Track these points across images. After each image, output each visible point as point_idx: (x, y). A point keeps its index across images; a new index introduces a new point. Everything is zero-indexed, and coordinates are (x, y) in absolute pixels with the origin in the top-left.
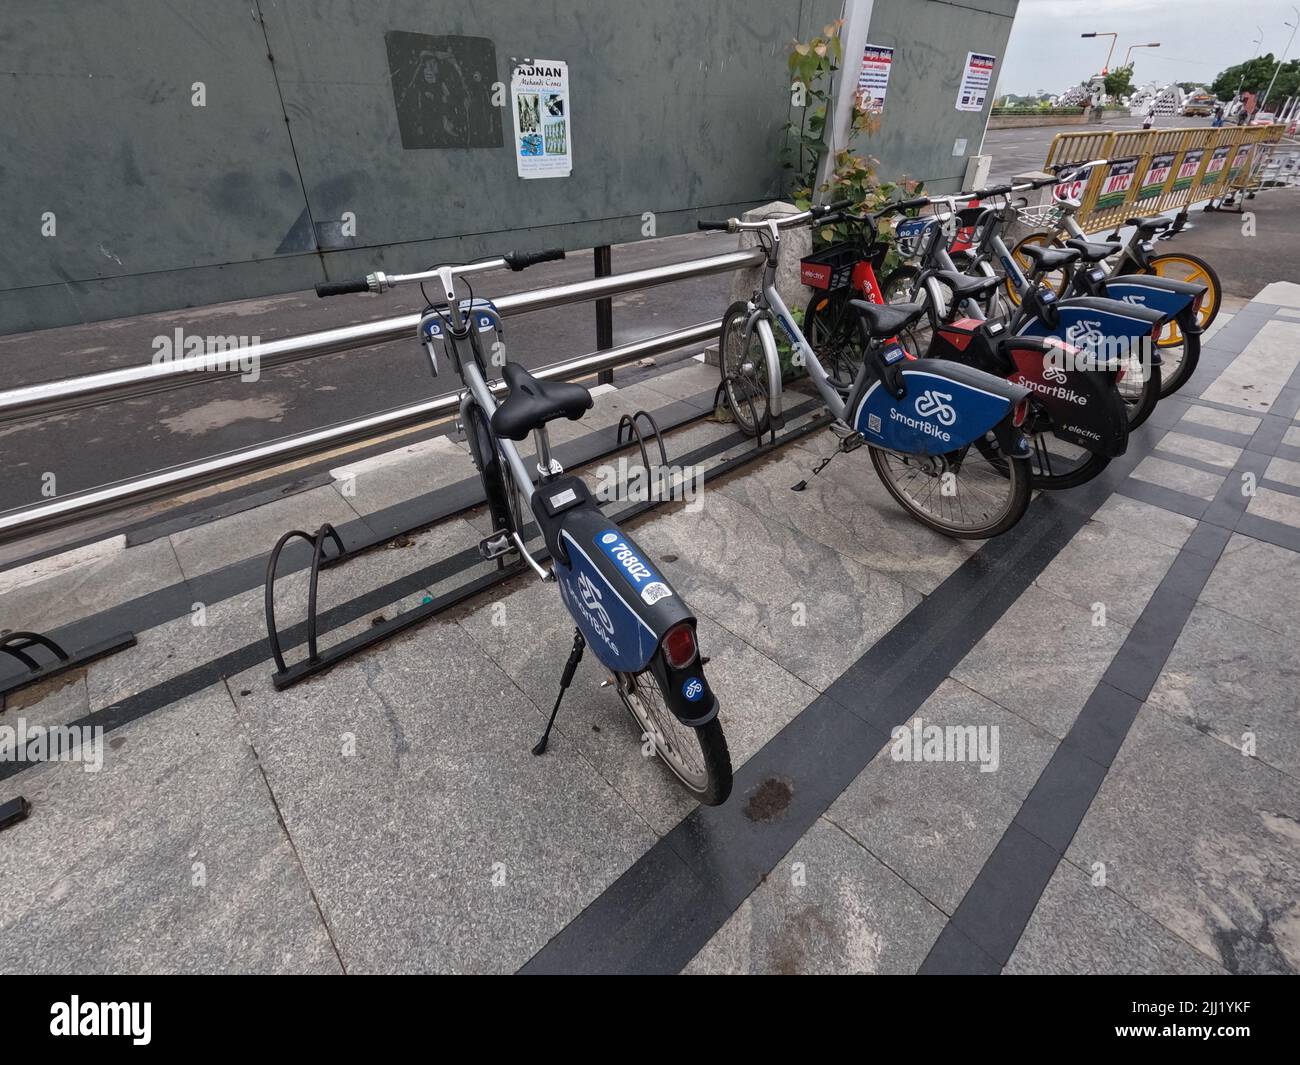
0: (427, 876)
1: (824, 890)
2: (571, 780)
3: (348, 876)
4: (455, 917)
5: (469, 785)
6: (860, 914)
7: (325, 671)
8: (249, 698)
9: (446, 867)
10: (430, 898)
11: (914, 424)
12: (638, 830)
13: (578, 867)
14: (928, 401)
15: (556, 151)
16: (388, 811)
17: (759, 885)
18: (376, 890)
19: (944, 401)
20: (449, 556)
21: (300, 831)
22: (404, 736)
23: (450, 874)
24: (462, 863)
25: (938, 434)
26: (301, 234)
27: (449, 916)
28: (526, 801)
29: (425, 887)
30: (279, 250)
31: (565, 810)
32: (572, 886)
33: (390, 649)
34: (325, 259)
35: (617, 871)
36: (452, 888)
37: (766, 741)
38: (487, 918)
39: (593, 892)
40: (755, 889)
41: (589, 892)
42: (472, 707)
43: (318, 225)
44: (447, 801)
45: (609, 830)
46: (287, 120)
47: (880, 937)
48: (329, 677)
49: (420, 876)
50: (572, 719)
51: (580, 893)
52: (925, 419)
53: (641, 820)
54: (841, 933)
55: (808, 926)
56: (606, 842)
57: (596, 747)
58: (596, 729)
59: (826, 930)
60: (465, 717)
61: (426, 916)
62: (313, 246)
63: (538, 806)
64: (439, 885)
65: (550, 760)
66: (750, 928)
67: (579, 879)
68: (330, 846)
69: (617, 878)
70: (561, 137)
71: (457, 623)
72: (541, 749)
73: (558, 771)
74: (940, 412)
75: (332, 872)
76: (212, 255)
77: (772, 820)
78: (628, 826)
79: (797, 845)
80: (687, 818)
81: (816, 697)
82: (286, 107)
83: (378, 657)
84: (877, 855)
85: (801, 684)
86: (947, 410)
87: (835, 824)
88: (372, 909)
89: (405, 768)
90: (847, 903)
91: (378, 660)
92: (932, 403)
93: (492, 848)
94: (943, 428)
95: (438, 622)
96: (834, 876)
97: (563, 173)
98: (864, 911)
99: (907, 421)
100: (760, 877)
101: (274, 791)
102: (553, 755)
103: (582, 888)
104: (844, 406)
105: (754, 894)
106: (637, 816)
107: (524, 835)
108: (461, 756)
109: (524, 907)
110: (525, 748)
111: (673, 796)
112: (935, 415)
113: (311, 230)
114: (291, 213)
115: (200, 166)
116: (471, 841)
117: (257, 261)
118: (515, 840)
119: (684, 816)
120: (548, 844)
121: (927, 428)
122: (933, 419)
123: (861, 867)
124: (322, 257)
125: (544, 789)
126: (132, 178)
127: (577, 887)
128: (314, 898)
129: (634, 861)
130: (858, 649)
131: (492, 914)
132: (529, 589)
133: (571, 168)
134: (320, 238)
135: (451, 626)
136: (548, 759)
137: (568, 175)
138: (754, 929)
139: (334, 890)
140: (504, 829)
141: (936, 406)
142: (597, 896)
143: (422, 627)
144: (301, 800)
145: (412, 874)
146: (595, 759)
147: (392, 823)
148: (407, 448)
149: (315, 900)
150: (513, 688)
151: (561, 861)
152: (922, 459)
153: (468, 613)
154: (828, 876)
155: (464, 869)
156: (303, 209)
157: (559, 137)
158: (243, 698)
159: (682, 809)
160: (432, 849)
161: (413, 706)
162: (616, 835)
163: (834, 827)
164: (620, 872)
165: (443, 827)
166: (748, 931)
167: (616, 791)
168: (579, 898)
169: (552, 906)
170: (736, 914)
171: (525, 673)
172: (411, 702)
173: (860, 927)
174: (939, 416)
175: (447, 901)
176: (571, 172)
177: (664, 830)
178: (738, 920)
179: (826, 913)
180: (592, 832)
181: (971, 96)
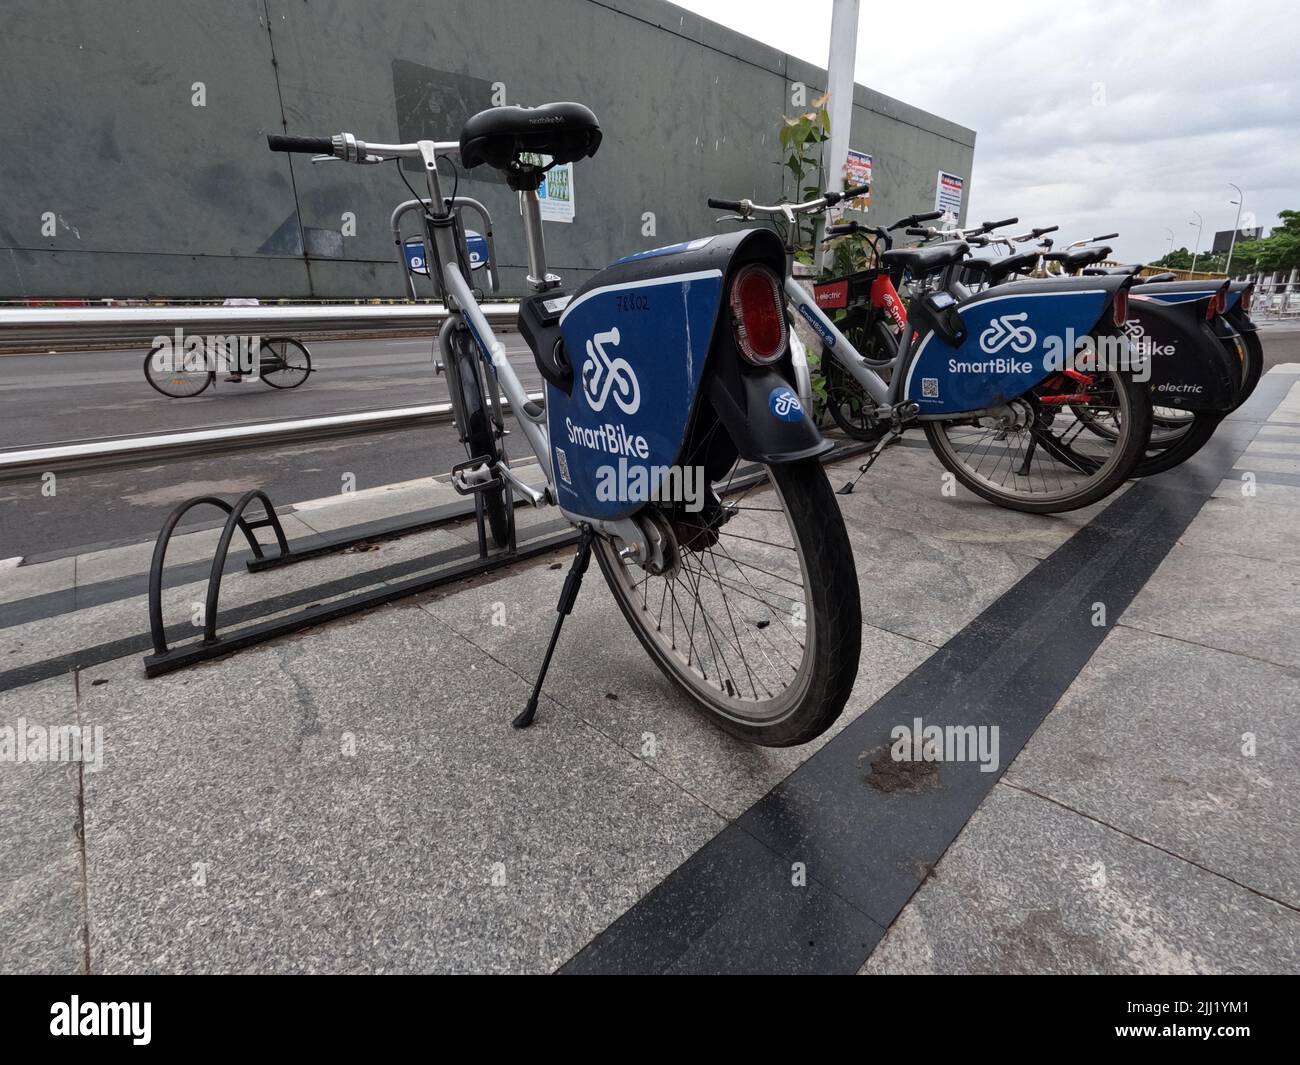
0: (308, 893)
1: (1049, 884)
2: (573, 755)
3: (163, 899)
4: (346, 957)
5: (408, 768)
6: (1138, 921)
7: (224, 656)
8: (102, 687)
9: (347, 878)
10: (304, 928)
11: (980, 368)
12: (691, 813)
13: (585, 869)
14: (997, 332)
15: (559, 197)
16: (265, 805)
17: (924, 882)
18: (207, 918)
19: (1017, 324)
20: (419, 556)
21: (106, 838)
22: (316, 716)
23: (350, 889)
24: (377, 872)
25: (1015, 368)
26: (287, 238)
27: (335, 957)
28: (498, 783)
29: (300, 910)
30: (262, 250)
31: (563, 792)
32: (575, 897)
33: (323, 634)
34: (311, 267)
35: (657, 872)
36: (351, 910)
37: (875, 698)
38: (410, 956)
39: (616, 906)
40: (918, 889)
41: (608, 907)
42: (427, 682)
43: (307, 231)
44: (368, 788)
45: (639, 815)
46: (284, 123)
47: (1198, 957)
48: (228, 662)
49: (294, 894)
50: (576, 688)
51: (590, 908)
52: (994, 357)
53: (692, 800)
54: (1116, 955)
55: (1043, 945)
56: (634, 830)
57: (612, 716)
58: (610, 696)
59: (1086, 951)
60: (414, 693)
61: (291, 958)
62: (299, 252)
63: (517, 789)
64: (327, 908)
65: (540, 732)
66: (930, 954)
67: (588, 886)
68: (150, 855)
69: (658, 882)
70: (564, 184)
71: (420, 607)
72: (526, 720)
73: (554, 745)
74: (1015, 339)
75: (135, 895)
76: (186, 244)
77: (918, 790)
78: (670, 808)
79: (974, 821)
80: (770, 793)
81: (933, 652)
82: (286, 111)
83: (303, 641)
84: (1123, 829)
85: (907, 641)
86: (1022, 333)
87: (1027, 790)
88: (189, 950)
89: (307, 752)
90: (1104, 904)
91: (302, 644)
92: (1002, 332)
93: (434, 847)
94: (1021, 358)
95: (395, 607)
96: (1060, 862)
97: (565, 218)
98: (1143, 915)
99: (972, 368)
100: (923, 872)
101: (87, 788)
102: (543, 728)
103: (593, 900)
104: (886, 388)
105: (920, 897)
106: (684, 794)
107: (490, 827)
108: (400, 734)
109: (481, 936)
110: (502, 721)
111: (743, 767)
112: (1008, 345)
113: (298, 235)
114: (279, 215)
115: (186, 151)
116: (398, 839)
117: (236, 258)
118: (476, 835)
119: (766, 792)
120: (534, 837)
121: (1000, 366)
122: (1007, 353)
123: (1103, 846)
124: (308, 264)
125: (528, 767)
126: (109, 151)
127: (584, 898)
128: (86, 936)
129: (687, 855)
130: (974, 608)
131: (418, 950)
132: (519, 577)
133: (574, 215)
134: (307, 244)
135: (412, 611)
136: (536, 733)
137: (571, 221)
138: (937, 954)
139: (129, 923)
140: (456, 821)
141: (1008, 332)
142: (622, 912)
143: (371, 613)
144: (126, 797)
145: (281, 892)
146: (611, 729)
147: (269, 820)
148: (387, 487)
149: (86, 941)
150: (488, 661)
151: (554, 860)
152: (997, 411)
153: (435, 598)
154: (1049, 864)
155: (378, 881)
156: (293, 211)
157: (562, 184)
158: (93, 688)
159: (760, 783)
160: (327, 853)
161: (339, 685)
162: (651, 820)
163: (1026, 794)
164: (661, 874)
165: (353, 821)
166: (927, 959)
167: (647, 765)
168: (588, 916)
169: (537, 932)
170: (894, 931)
171: (508, 648)
172: (338, 681)
173: (1150, 944)
174: (1013, 345)
175: (336, 932)
176: (574, 219)
177: (735, 810)
178: (902, 941)
179: (1070, 921)
180: (609, 818)
181: (946, 209)
